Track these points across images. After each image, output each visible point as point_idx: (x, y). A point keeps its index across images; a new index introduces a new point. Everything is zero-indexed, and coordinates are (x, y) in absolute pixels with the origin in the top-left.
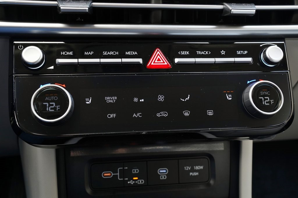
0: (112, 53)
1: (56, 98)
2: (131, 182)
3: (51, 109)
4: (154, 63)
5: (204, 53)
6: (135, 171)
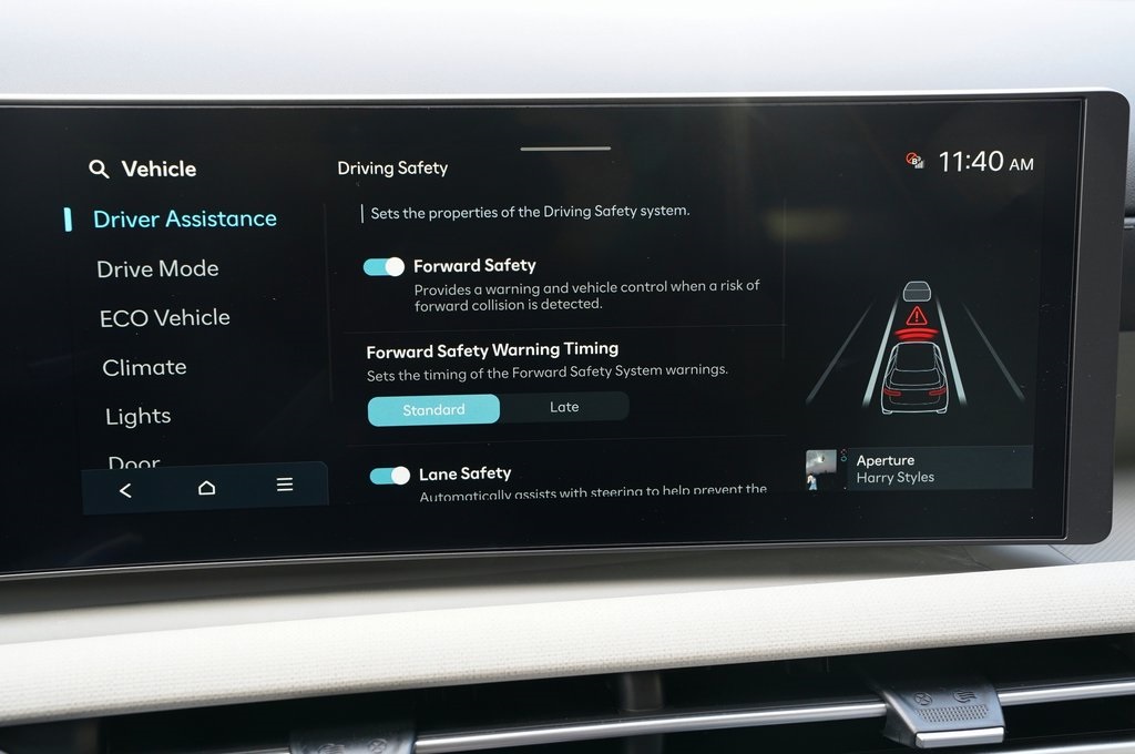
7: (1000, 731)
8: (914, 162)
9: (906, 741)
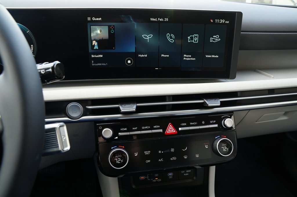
0: (147, 127)
1: (121, 156)
2: (155, 181)
3: (119, 162)
4: (169, 131)
5: (194, 124)
6: (156, 175)
7: (220, 104)
8: (212, 21)
9: (207, 106)
